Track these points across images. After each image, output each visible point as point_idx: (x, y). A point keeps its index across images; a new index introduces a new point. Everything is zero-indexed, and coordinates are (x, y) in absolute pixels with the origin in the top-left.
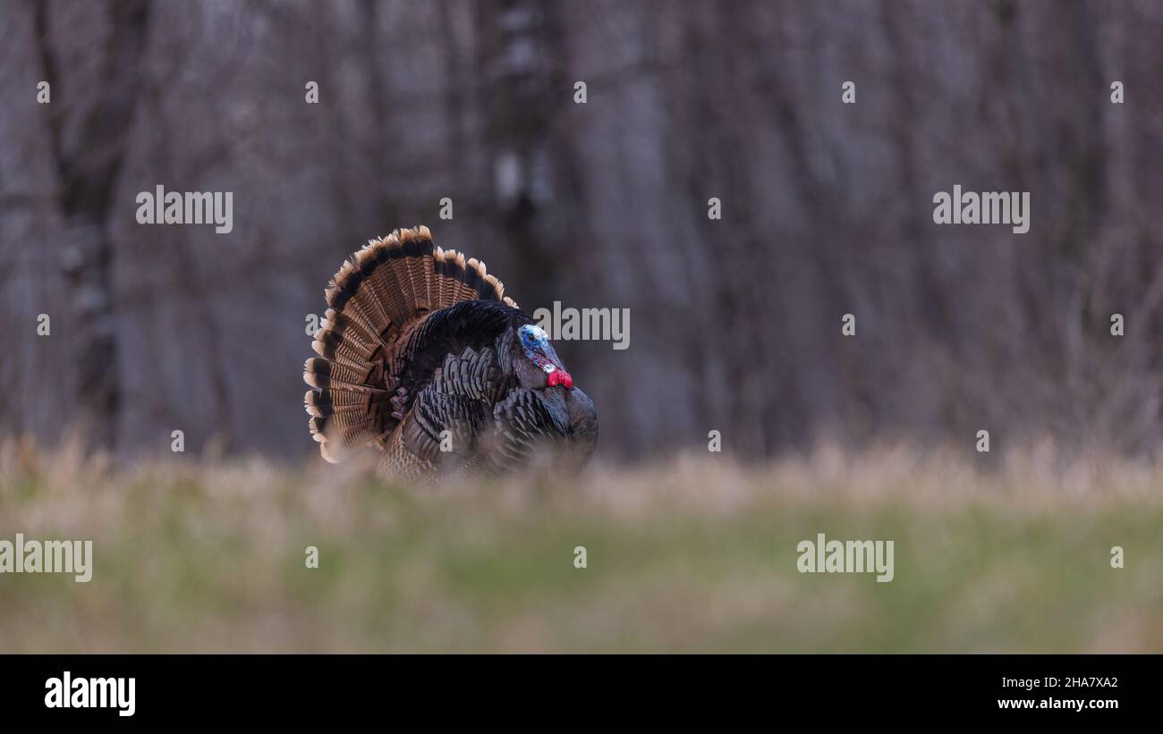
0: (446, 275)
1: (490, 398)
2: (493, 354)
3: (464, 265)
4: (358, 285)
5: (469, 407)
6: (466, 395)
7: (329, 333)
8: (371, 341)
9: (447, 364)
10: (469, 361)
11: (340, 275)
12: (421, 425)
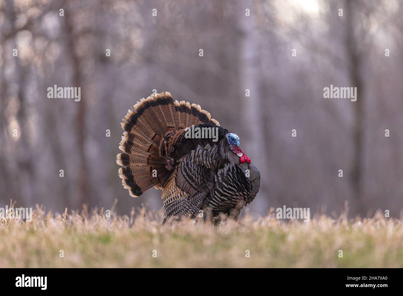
0: (181, 111)
1: (214, 167)
2: (218, 148)
3: (190, 107)
4: (136, 120)
5: (205, 171)
6: (204, 166)
7: (127, 142)
8: (147, 143)
9: (198, 150)
10: (207, 150)
11: (127, 116)
12: (184, 176)
